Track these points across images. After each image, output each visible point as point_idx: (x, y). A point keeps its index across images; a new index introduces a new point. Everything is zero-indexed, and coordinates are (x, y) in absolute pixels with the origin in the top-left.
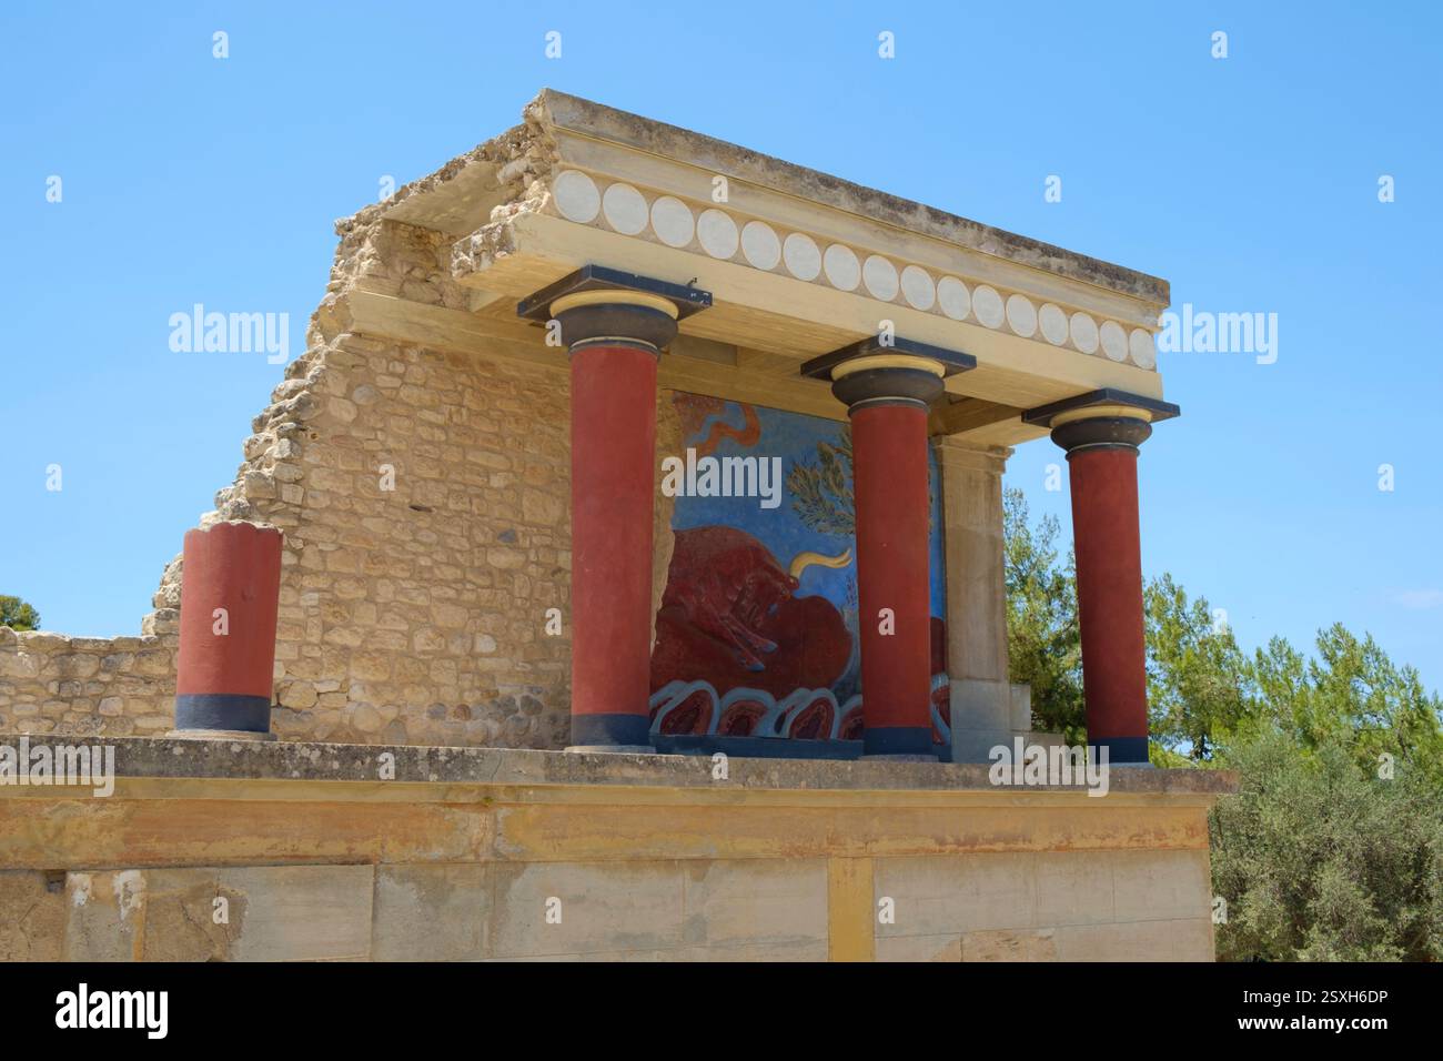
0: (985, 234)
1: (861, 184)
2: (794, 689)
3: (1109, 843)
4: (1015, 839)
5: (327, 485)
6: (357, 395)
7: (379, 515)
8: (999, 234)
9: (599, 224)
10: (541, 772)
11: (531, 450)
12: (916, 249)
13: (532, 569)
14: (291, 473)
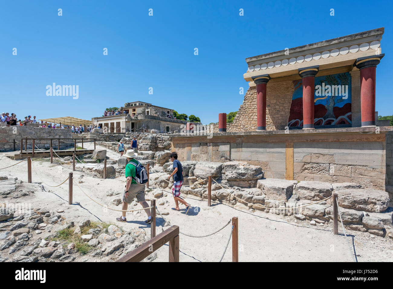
3: (350, 140)
4: (324, 140)
9: (254, 71)
14: (245, 104)
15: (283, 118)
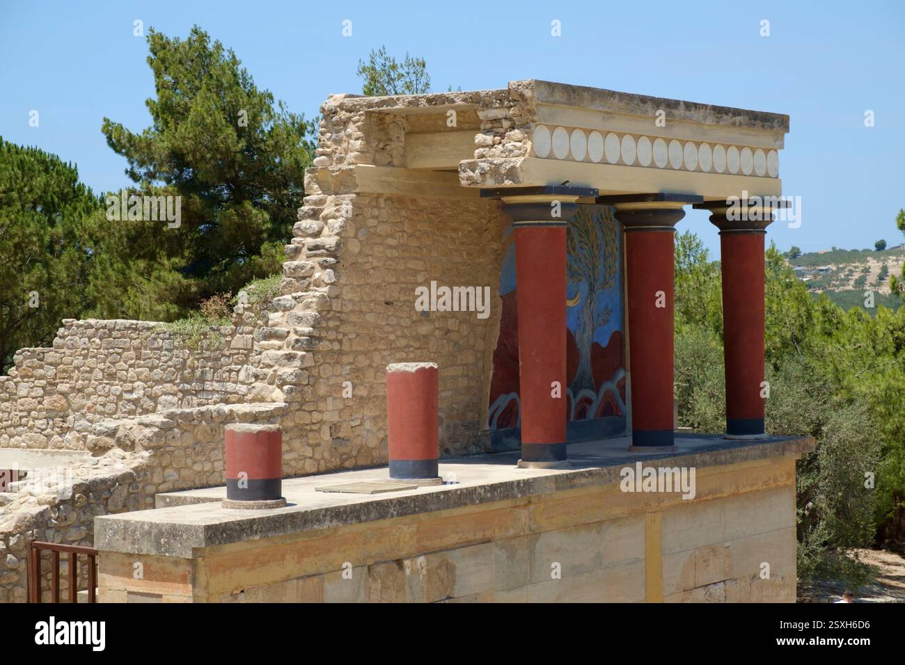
5: (350, 296)
6: (360, 235)
7: (372, 311)
8: (714, 108)
9: (551, 155)
11: (434, 254)
13: (437, 333)
14: (336, 292)
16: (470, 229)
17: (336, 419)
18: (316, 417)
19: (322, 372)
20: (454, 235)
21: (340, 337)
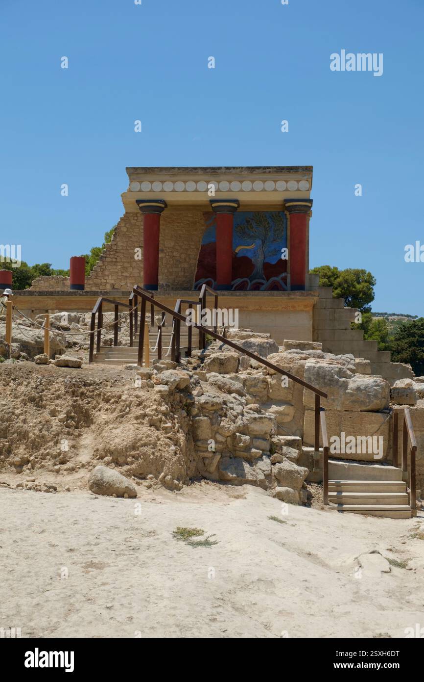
0: (244, 169)
1: (204, 166)
2: (236, 279)
3: (274, 309)
4: (243, 308)
5: (121, 244)
6: (127, 226)
8: (249, 168)
9: (140, 191)
10: (121, 294)
12: (222, 178)
13: (167, 257)
14: (115, 243)
15: (186, 274)
16: (188, 222)
17: (113, 282)
18: (103, 281)
19: (107, 268)
20: (178, 225)
21: (116, 257)
